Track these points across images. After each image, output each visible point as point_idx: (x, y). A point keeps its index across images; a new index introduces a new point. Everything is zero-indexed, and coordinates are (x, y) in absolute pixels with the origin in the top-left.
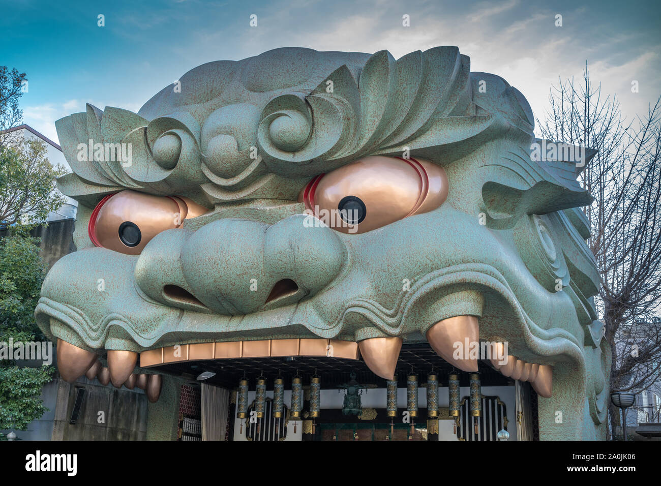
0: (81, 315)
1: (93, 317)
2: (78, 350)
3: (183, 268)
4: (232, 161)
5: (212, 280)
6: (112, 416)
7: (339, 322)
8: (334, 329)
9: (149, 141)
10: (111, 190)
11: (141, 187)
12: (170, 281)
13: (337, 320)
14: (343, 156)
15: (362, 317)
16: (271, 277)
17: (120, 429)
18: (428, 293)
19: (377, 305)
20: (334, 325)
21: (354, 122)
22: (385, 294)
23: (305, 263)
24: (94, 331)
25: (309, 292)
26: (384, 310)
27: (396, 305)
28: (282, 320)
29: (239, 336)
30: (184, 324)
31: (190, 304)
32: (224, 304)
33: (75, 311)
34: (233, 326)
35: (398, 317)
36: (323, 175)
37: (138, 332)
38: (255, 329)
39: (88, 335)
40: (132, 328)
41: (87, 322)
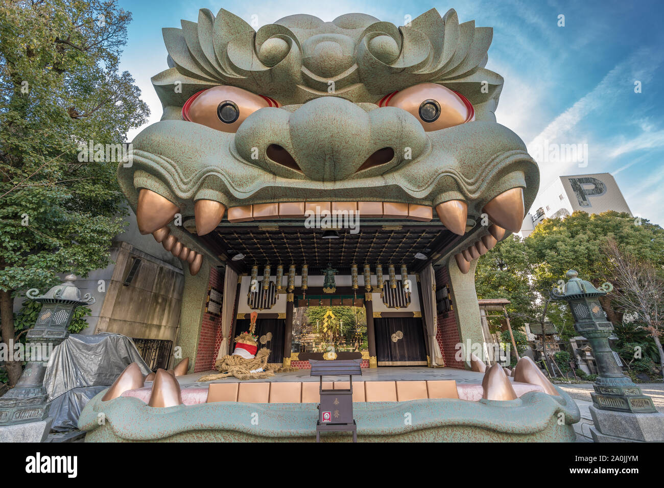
0: (174, 167)
1: (186, 170)
2: (162, 201)
3: (291, 130)
5: (328, 135)
6: (157, 284)
7: (429, 186)
9: (256, 44)
10: (209, 83)
11: (244, 78)
12: (276, 140)
13: (427, 184)
14: (424, 73)
16: (375, 144)
17: (161, 295)
18: (510, 164)
19: (461, 174)
20: (424, 188)
21: (437, 50)
22: (469, 166)
23: (410, 133)
24: (185, 184)
25: (401, 162)
26: (466, 179)
27: (477, 175)
28: (377, 182)
29: (331, 197)
30: (282, 182)
31: (287, 167)
32: (327, 164)
33: (167, 162)
34: (329, 186)
35: (477, 185)
36: (397, 92)
37: (233, 185)
38: (353, 187)
39: (178, 186)
40: (229, 181)
41: (179, 175)
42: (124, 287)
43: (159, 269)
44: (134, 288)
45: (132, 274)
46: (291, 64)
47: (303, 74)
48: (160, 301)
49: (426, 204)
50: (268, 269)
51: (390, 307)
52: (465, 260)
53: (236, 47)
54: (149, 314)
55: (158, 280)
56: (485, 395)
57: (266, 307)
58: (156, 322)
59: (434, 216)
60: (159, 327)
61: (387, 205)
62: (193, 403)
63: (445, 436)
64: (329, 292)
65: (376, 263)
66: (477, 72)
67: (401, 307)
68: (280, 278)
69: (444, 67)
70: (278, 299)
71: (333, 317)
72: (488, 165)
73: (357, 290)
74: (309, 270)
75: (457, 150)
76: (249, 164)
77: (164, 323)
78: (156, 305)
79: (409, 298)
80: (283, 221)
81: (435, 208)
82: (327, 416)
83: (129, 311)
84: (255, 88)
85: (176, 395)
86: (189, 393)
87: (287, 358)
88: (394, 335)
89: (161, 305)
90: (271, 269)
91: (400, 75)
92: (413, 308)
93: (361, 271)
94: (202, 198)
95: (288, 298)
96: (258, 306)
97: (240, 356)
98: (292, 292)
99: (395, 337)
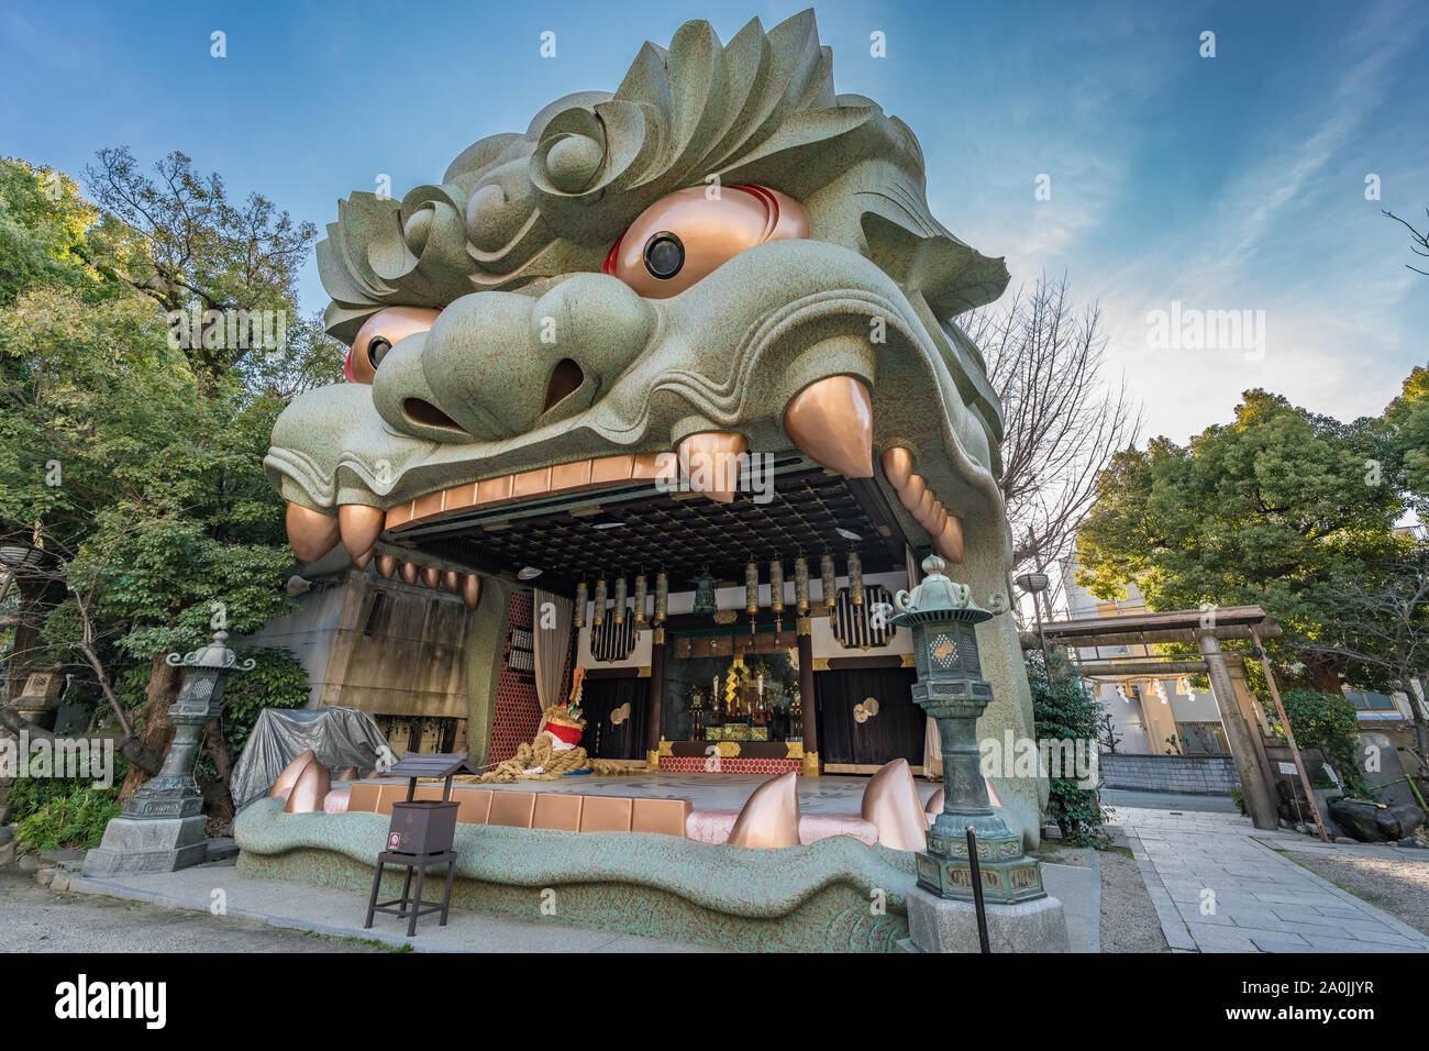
0: (308, 462)
1: (324, 463)
2: (310, 514)
3: (425, 369)
4: (496, 216)
6: (429, 628)
7: (643, 416)
8: (638, 427)
9: (402, 223)
11: (396, 289)
12: (408, 391)
13: (639, 413)
14: (651, 179)
15: (677, 397)
17: (440, 644)
18: (782, 336)
19: (702, 378)
20: (637, 422)
22: (713, 358)
23: (586, 325)
24: (327, 483)
25: (599, 377)
26: (713, 385)
27: (731, 372)
29: (506, 466)
31: (444, 429)
33: (301, 458)
35: (735, 392)
37: (374, 475)
39: (318, 489)
42: (365, 638)
43: (430, 604)
44: (385, 639)
45: (372, 617)
47: (469, 257)
48: (439, 654)
50: (602, 586)
51: (850, 646)
53: (380, 245)
54: (419, 676)
55: (431, 620)
56: (735, 832)
57: (618, 656)
58: (434, 688)
60: (443, 696)
64: (724, 622)
67: (876, 646)
70: (639, 640)
71: (746, 670)
73: (755, 615)
74: (668, 583)
76: (399, 435)
77: (451, 689)
78: (432, 662)
82: (395, 839)
83: (380, 672)
85: (318, 798)
86: (335, 796)
87: (654, 751)
88: (859, 707)
89: (442, 660)
92: (900, 647)
93: (765, 578)
94: (343, 502)
95: (654, 637)
96: (608, 656)
98: (664, 624)
99: (863, 712)
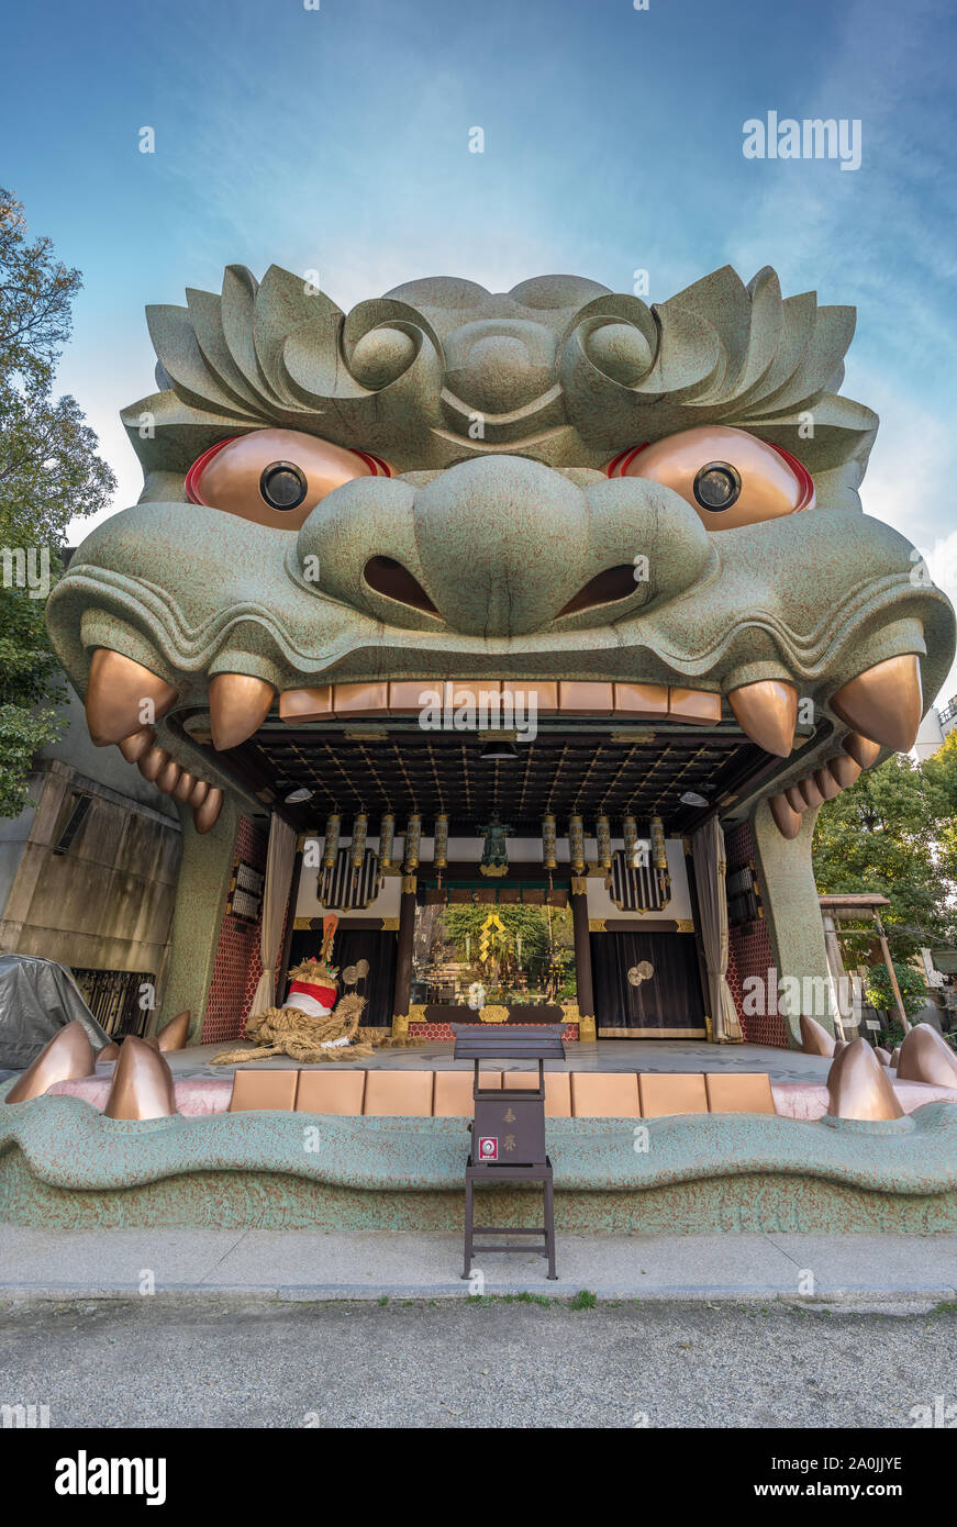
0: (167, 603)
1: (190, 609)
2: (142, 675)
3: (418, 526)
5: (498, 538)
6: (124, 851)
7: (713, 649)
8: (701, 661)
9: (345, 341)
10: (243, 424)
11: (319, 412)
12: (385, 547)
13: (710, 644)
14: (707, 404)
16: (598, 558)
17: (132, 875)
19: (784, 625)
20: (702, 654)
21: (735, 356)
22: (802, 606)
23: (674, 535)
24: (189, 638)
25: (654, 596)
26: (794, 635)
27: (820, 626)
28: (601, 640)
29: (501, 670)
30: (397, 638)
31: (408, 606)
32: (495, 599)
33: (153, 591)
34: (497, 647)
35: (819, 647)
36: (646, 445)
37: (293, 643)
38: (550, 650)
39: (175, 643)
40: (283, 635)
41: (177, 619)
42: (54, 858)
43: (128, 819)
44: (76, 859)
45: (73, 828)
46: (419, 383)
47: (445, 406)
48: (130, 887)
49: (708, 688)
50: (362, 821)
51: (626, 908)
52: (791, 810)
53: (302, 348)
54: (106, 915)
55: (126, 843)
56: (834, 1108)
57: (358, 904)
58: (120, 934)
59: (724, 714)
60: (127, 944)
61: (622, 689)
62: (199, 1113)
63: (746, 1197)
64: (492, 874)
65: (595, 812)
66: (822, 404)
67: (650, 910)
68: (388, 843)
69: (748, 393)
70: (383, 887)
71: (502, 928)
72: (844, 605)
73: (554, 870)
74: (450, 826)
75: (775, 573)
76: (327, 597)
77: (137, 936)
78: (121, 898)
79: (668, 889)
80: (396, 721)
81: (727, 698)
82: (488, 1146)
84: (341, 434)
85: (165, 1094)
86: (191, 1090)
87: (401, 1017)
88: (634, 970)
89: (132, 896)
90: (369, 821)
91: (654, 408)
92: (677, 911)
93: (563, 829)
94: (227, 669)
95: (404, 885)
96: (340, 903)
97: (299, 1011)
98: (414, 873)
99: (637, 975)
